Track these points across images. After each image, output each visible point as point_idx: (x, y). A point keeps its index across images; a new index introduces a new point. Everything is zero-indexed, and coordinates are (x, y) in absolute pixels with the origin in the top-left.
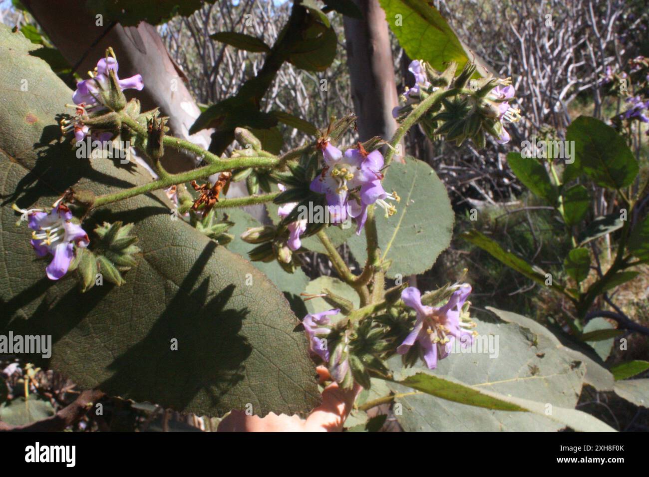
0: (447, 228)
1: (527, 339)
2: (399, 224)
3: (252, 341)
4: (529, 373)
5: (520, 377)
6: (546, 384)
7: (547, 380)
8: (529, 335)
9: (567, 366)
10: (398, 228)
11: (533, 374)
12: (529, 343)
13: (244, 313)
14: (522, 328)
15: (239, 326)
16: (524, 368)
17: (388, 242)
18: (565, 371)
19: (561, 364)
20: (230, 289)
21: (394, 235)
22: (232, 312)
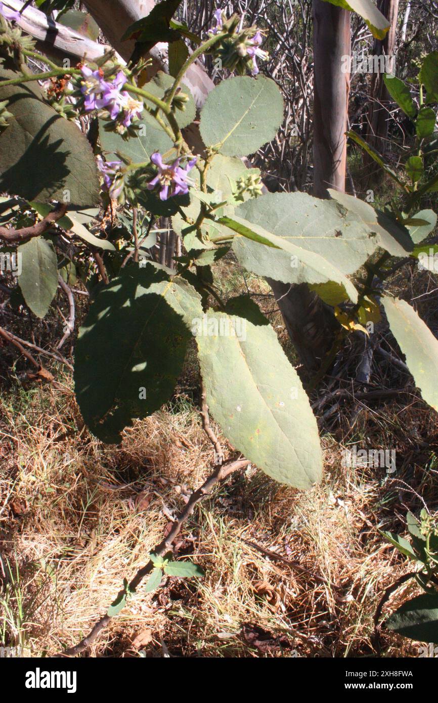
0: (275, 128)
1: (340, 212)
2: (240, 121)
3: (69, 168)
4: (334, 235)
5: (326, 236)
6: (345, 244)
7: (346, 242)
8: (342, 210)
9: (366, 235)
10: (239, 123)
11: (337, 236)
12: (341, 215)
13: (68, 153)
14: (338, 204)
15: (64, 160)
16: (332, 231)
17: (229, 132)
18: (363, 238)
19: (361, 232)
20: (60, 142)
21: (235, 128)
22: (61, 153)
